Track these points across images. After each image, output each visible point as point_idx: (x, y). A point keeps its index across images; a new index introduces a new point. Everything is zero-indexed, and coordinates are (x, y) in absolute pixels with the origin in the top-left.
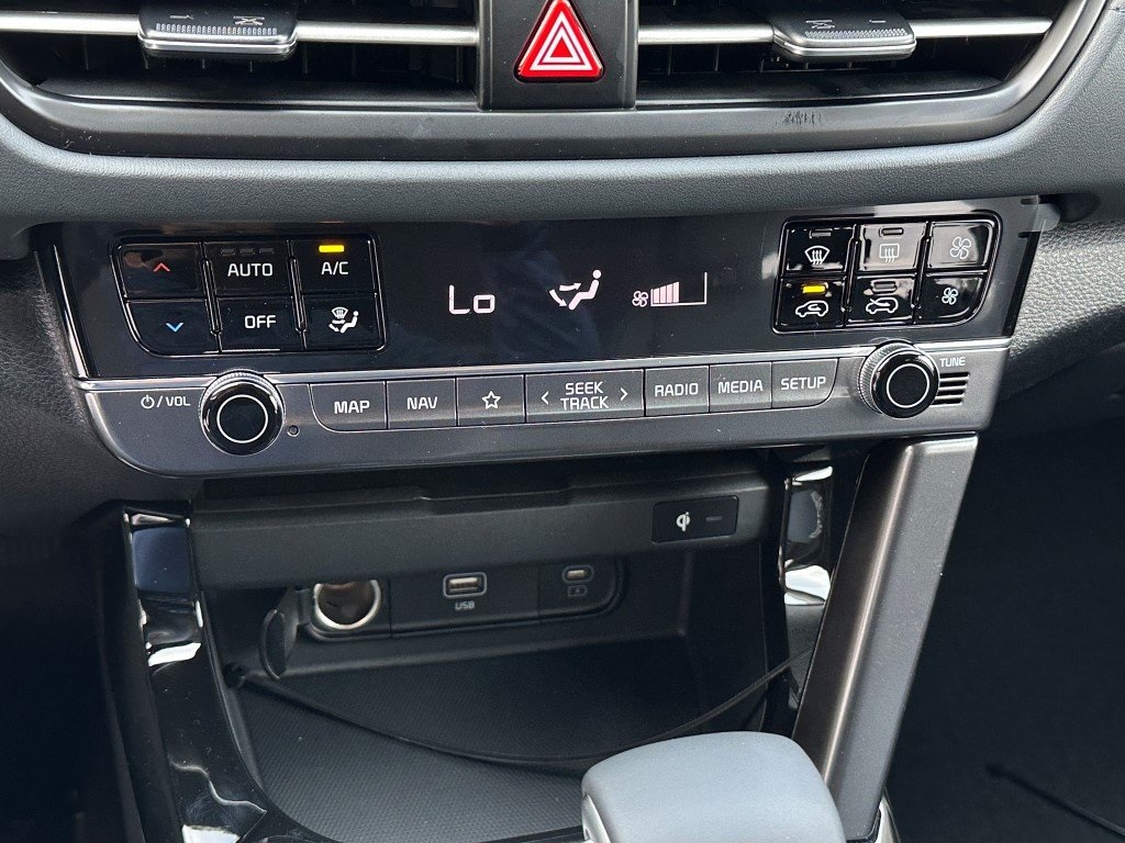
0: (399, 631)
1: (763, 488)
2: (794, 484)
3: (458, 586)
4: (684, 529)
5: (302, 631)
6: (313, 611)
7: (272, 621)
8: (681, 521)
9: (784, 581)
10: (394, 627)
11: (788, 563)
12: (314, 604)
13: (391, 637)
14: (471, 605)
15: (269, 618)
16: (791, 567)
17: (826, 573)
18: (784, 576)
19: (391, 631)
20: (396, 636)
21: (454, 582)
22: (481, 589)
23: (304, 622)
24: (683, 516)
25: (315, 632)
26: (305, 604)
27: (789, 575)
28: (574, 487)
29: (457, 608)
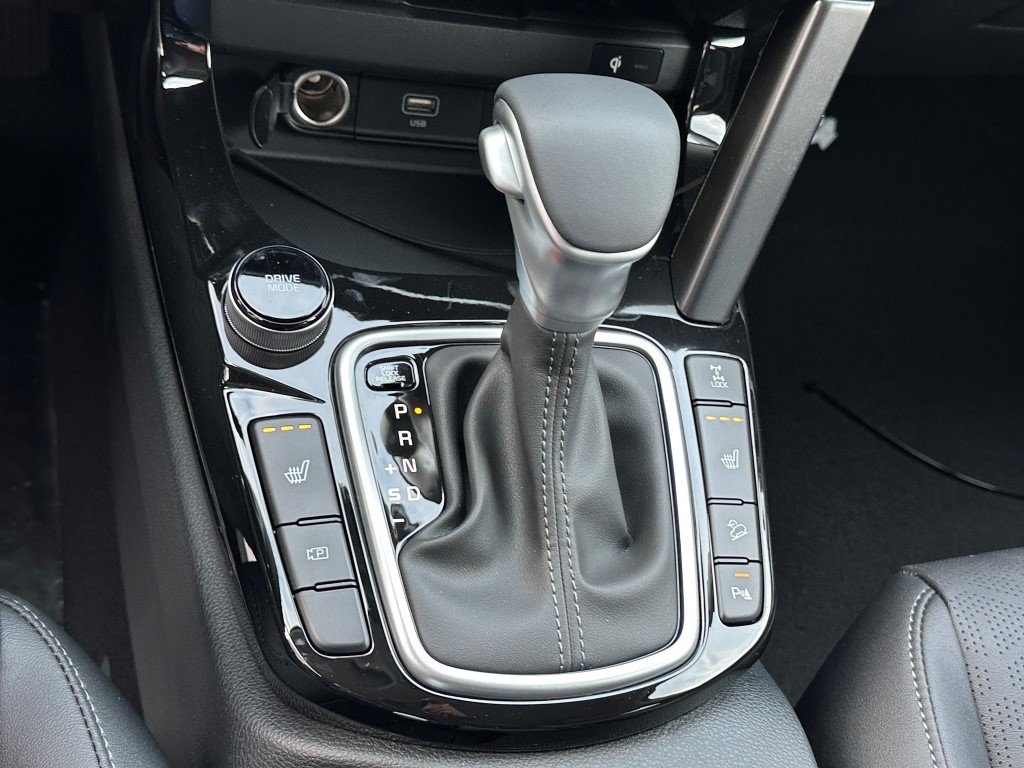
0: (360, 135)
1: (685, 47)
2: (712, 48)
3: (415, 105)
4: (615, 71)
5: (281, 116)
6: (292, 104)
7: (263, 94)
8: (614, 64)
9: (689, 126)
10: (358, 131)
11: (696, 107)
12: (293, 98)
13: (354, 139)
14: (423, 124)
15: (259, 92)
16: (698, 112)
17: (724, 123)
18: (690, 119)
19: (354, 133)
20: (358, 138)
21: (412, 101)
22: (433, 111)
23: (284, 111)
24: (616, 59)
25: (291, 122)
26: (287, 95)
27: (695, 119)
28: (530, 17)
29: (412, 125)
